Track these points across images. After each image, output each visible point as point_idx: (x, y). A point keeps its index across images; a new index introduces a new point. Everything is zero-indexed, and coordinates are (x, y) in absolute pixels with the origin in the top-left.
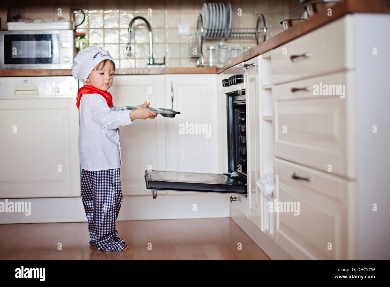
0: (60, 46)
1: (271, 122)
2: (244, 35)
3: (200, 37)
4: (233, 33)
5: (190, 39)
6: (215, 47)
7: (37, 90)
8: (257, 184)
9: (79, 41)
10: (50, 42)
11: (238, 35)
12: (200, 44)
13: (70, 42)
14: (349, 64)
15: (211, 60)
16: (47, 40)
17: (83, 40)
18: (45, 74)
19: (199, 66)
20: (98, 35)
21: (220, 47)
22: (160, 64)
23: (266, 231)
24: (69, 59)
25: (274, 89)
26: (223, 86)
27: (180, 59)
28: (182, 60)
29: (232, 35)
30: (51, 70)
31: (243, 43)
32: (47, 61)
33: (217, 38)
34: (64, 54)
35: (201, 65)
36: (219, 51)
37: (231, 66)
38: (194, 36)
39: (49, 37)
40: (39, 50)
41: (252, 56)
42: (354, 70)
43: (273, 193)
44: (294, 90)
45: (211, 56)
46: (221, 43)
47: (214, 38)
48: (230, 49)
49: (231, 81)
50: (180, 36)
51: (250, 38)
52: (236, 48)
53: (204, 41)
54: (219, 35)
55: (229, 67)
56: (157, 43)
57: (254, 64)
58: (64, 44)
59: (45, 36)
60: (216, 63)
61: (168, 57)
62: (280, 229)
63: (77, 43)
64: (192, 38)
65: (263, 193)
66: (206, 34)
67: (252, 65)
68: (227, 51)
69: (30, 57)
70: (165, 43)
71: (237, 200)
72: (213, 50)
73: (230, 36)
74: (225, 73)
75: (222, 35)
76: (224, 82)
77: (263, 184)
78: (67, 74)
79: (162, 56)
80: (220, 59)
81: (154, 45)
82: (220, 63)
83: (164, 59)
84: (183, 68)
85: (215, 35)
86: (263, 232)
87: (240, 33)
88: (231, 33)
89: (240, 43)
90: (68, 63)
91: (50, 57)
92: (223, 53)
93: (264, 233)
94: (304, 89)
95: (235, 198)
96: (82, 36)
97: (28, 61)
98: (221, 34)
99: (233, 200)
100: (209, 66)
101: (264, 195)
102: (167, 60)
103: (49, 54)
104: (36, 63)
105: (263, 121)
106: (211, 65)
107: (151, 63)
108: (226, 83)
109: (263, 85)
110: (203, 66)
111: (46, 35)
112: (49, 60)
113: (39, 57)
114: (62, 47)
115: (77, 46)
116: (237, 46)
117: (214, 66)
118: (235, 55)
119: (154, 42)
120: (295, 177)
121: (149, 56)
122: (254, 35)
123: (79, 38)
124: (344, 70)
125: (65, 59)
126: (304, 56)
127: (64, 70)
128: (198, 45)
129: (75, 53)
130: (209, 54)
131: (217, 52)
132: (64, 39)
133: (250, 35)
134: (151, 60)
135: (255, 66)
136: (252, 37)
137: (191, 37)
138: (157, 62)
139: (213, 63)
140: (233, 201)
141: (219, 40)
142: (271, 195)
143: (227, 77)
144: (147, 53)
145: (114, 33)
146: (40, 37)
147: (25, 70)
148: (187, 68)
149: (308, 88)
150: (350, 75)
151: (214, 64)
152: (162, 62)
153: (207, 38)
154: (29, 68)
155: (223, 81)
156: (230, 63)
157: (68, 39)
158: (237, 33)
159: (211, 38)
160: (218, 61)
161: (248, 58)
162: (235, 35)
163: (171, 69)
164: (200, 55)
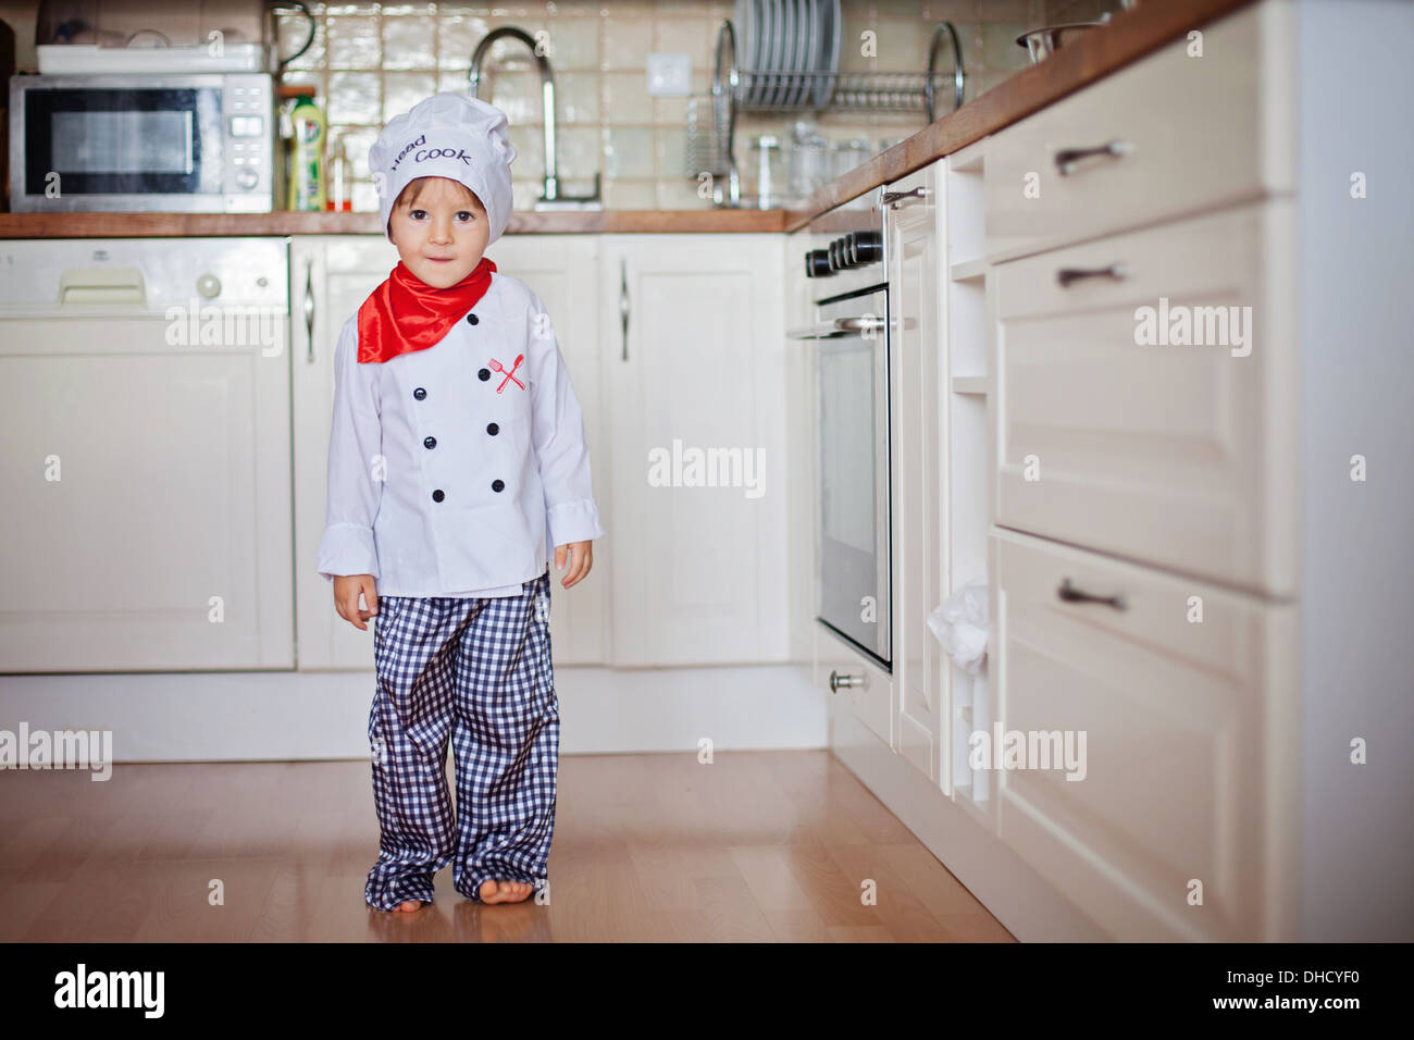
0: (226, 129)
1: (979, 398)
2: (885, 98)
3: (725, 103)
4: (846, 92)
5: (692, 112)
6: (779, 139)
7: (139, 287)
8: (930, 624)
9: (292, 114)
10: (188, 116)
11: (863, 98)
12: (725, 127)
13: (261, 117)
14: (1275, 174)
15: (765, 187)
16: (178, 109)
17: (306, 112)
18: (171, 230)
19: (722, 207)
20: (361, 92)
21: (796, 139)
22: (583, 200)
23: (959, 795)
24: (258, 178)
25: (995, 277)
26: (809, 275)
27: (652, 181)
28: (662, 188)
29: (840, 98)
30: (191, 217)
31: (880, 125)
32: (179, 183)
33: (788, 108)
34: (239, 161)
35: (727, 202)
36: (792, 153)
37: (835, 202)
38: (705, 100)
39: (184, 99)
40: (150, 147)
41: (913, 164)
42: (1292, 195)
43: (986, 657)
44: (1069, 277)
45: (765, 173)
46: (802, 127)
47: (776, 108)
48: (832, 146)
49: (837, 255)
50: (655, 98)
51: (905, 109)
52: (855, 145)
53: (741, 118)
54: (792, 96)
55: (830, 205)
56: (573, 125)
57: (920, 192)
58: (239, 125)
59: (169, 96)
60: (782, 196)
61: (610, 174)
62: (1011, 783)
63: (286, 121)
64: (699, 107)
65: (951, 656)
66: (748, 92)
67: (914, 193)
68: (823, 154)
69: (120, 169)
70: (599, 125)
71: (857, 685)
72: (774, 150)
73: (833, 101)
74: (814, 232)
75: (804, 96)
76: (811, 261)
77: (951, 625)
78: (248, 231)
79: (588, 172)
80: (796, 183)
81: (563, 132)
82: (798, 197)
83: (598, 180)
84: (662, 213)
85: (781, 96)
86: (949, 798)
87: (869, 92)
88: (836, 91)
89: (870, 125)
90: (255, 190)
91: (189, 169)
92: (808, 162)
93: (953, 799)
94: (1108, 273)
95: (848, 677)
96: (305, 97)
97: (114, 183)
98: (800, 91)
99: (839, 685)
100: (756, 208)
101: (953, 665)
102: (607, 187)
103: (185, 159)
104: (139, 191)
105: (953, 396)
106: (765, 204)
107: (551, 194)
108: (820, 266)
109: (953, 267)
110: (735, 207)
111: (174, 92)
112: (185, 180)
113: (151, 169)
114: (231, 134)
115: (287, 132)
116: (859, 136)
117: (775, 209)
118: (851, 163)
119: (561, 120)
120: (1071, 595)
121: (541, 169)
122: (919, 99)
123: (292, 103)
124: (1258, 197)
125: (242, 178)
126: (1106, 151)
127: (238, 216)
128: (718, 129)
129: (280, 157)
130: (757, 167)
131: (785, 159)
132: (239, 105)
133: (907, 99)
134: (551, 184)
135: (926, 198)
136: (914, 105)
137: (693, 104)
138: (571, 190)
139: (771, 196)
140: (839, 690)
141: (794, 115)
142: (980, 662)
143: (823, 243)
144: (535, 159)
145: (420, 88)
146: (153, 100)
147: (99, 216)
148: (679, 213)
149: (1119, 270)
150: (1276, 217)
151: (776, 201)
152: (589, 190)
153: (753, 106)
154: (113, 209)
155: (808, 257)
156: (833, 194)
157: (254, 105)
158: (857, 92)
159: (765, 107)
160: (792, 188)
161: (900, 169)
162: (852, 98)
163: (621, 215)
164: (725, 166)
